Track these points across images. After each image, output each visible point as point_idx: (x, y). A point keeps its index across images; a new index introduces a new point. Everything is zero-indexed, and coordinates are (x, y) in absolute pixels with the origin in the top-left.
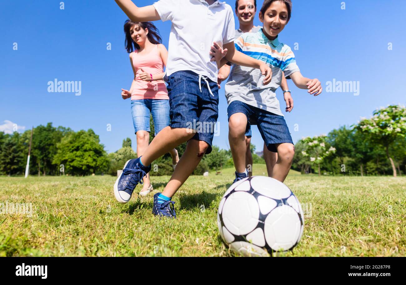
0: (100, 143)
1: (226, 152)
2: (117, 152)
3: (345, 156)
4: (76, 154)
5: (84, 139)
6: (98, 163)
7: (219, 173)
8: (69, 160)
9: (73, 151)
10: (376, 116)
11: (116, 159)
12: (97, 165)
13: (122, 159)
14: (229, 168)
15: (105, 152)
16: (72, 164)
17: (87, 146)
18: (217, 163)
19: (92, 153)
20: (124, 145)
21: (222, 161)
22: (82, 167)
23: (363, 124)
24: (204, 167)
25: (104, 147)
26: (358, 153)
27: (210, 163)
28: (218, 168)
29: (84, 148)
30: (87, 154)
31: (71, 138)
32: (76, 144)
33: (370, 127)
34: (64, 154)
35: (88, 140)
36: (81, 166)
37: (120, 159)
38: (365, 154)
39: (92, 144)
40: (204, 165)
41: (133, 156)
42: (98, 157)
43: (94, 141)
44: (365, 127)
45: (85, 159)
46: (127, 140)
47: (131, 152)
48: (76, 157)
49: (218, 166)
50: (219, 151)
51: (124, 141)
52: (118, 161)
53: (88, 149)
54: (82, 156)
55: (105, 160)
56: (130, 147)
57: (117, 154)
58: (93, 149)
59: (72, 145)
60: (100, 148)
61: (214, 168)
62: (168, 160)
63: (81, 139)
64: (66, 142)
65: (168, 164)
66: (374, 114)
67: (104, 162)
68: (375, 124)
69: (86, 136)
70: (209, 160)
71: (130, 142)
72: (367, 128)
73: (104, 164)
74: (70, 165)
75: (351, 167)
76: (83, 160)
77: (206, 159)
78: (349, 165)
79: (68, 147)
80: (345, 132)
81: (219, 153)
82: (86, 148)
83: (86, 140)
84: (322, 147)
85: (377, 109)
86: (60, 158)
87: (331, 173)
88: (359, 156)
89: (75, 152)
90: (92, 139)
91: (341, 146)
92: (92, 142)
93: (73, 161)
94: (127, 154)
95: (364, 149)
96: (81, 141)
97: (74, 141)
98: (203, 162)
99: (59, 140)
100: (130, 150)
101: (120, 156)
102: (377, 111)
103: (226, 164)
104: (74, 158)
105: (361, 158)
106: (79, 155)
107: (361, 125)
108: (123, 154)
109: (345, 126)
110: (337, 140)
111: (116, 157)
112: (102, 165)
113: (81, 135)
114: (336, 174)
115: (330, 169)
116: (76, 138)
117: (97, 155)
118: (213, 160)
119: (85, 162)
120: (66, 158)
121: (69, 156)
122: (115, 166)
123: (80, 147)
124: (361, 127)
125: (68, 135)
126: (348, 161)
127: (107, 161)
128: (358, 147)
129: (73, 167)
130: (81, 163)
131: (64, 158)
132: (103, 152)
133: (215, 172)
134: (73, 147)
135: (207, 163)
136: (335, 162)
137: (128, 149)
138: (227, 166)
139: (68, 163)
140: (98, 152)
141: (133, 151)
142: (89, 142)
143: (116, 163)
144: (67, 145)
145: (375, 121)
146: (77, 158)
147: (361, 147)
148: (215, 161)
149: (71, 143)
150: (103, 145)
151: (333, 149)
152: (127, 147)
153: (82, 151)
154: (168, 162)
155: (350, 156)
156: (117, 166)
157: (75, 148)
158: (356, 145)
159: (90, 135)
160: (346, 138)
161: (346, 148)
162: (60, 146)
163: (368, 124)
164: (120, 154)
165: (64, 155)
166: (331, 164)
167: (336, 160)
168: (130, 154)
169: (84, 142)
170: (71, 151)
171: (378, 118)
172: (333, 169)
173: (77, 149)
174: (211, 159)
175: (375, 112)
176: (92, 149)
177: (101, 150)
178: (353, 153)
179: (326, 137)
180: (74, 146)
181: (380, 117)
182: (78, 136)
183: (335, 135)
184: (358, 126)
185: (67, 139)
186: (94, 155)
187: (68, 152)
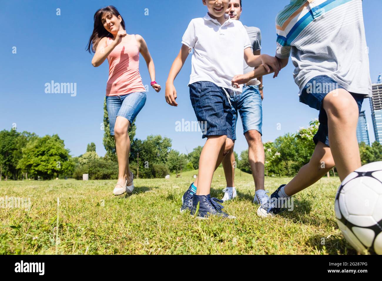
0: (66, 148)
1: (186, 156)
2: (81, 156)
3: (289, 160)
4: (41, 158)
5: (50, 144)
6: (63, 167)
7: (179, 175)
8: (34, 164)
9: (38, 155)
10: (312, 126)
11: (80, 163)
12: (62, 169)
13: (86, 163)
14: (188, 171)
15: (70, 156)
16: (36, 169)
17: (53, 151)
18: (177, 167)
19: (57, 157)
20: (88, 150)
21: (182, 164)
22: (47, 172)
23: (302, 133)
24: (165, 170)
25: (69, 152)
26: (300, 157)
27: (170, 167)
28: (179, 171)
29: (50, 152)
30: (52, 158)
31: (36, 143)
32: (42, 149)
33: (307, 136)
34: (29, 158)
35: (54, 145)
36: (46, 170)
37: (84, 164)
38: (305, 158)
39: (58, 148)
40: (165, 169)
41: (98, 160)
42: (63, 161)
43: (60, 146)
44: (303, 135)
45: (50, 163)
46: (91, 145)
47: (95, 157)
48: (41, 161)
49: (178, 170)
50: (179, 155)
51: (89, 146)
52: (83, 165)
53: (54, 153)
54: (47, 161)
55: (70, 164)
56: (94, 151)
57: (82, 159)
58: (59, 153)
59: (37, 150)
60: (66, 153)
61: (175, 171)
62: (132, 164)
63: (46, 144)
64: (31, 147)
65: (132, 168)
66: (311, 125)
67: (69, 166)
68: (311, 133)
69: (52, 141)
70: (170, 164)
71: (94, 147)
72: (305, 136)
73: (70, 168)
74: (34, 169)
75: (295, 170)
76: (48, 164)
77: (167, 163)
78: (293, 168)
79: (34, 152)
80: (289, 139)
81: (179, 157)
82: (52, 153)
83: (52, 145)
84: (269, 152)
85: (313, 120)
86: (25, 163)
87: (278, 175)
88: (301, 160)
89: (40, 157)
90: (58, 144)
91: (286, 151)
92: (58, 147)
93: (38, 165)
94: (92, 158)
95: (304, 153)
96: (47, 147)
97: (40, 146)
98: (164, 166)
99: (24, 145)
100: (94, 155)
101: (85, 161)
102: (313, 122)
103: (185, 167)
104: (40, 163)
105: (303, 161)
106: (44, 160)
107: (301, 134)
108: (87, 158)
109: (289, 133)
110: (282, 146)
111: (81, 162)
112: (67, 169)
113: (47, 140)
114: (282, 175)
115: (277, 172)
116: (42, 143)
117: (63, 160)
118: (174, 164)
119: (50, 166)
120: (31, 162)
121: (34, 161)
122: (79, 170)
123: (46, 152)
124: (300, 135)
125: (33, 140)
126: (292, 164)
127: (72, 166)
128: (300, 152)
129: (37, 171)
130: (46, 168)
131: (29, 163)
132: (68, 157)
133: (176, 175)
134: (38, 152)
135: (168, 167)
136: (282, 165)
137: (93, 153)
138: (186, 169)
139: (32, 168)
140: (63, 157)
141: (97, 156)
142: (55, 147)
143: (81, 167)
144: (33, 150)
145: (311, 130)
146: (42, 163)
147: (303, 152)
148: (175, 165)
149: (37, 147)
150: (69, 150)
151: (278, 154)
152: (91, 151)
153: (48, 156)
154: (131, 166)
155: (293, 160)
156: (81, 170)
157: (40, 152)
158: (299, 150)
159: (56, 140)
160: (290, 144)
161: (290, 153)
162: (25, 151)
163: (305, 133)
164: (85, 159)
165: (29, 160)
166: (278, 167)
167: (282, 163)
168: (95, 159)
169: (49, 147)
170: (36, 155)
171: (313, 128)
172: (280, 171)
173: (43, 154)
174: (171, 163)
175: (311, 123)
176: (57, 153)
177: (66, 155)
178: (295, 157)
179: (273, 143)
180: (40, 151)
181: (315, 127)
182: (44, 141)
183: (281, 141)
184: (298, 134)
185: (33, 144)
186: (60, 159)
187: (34, 157)
